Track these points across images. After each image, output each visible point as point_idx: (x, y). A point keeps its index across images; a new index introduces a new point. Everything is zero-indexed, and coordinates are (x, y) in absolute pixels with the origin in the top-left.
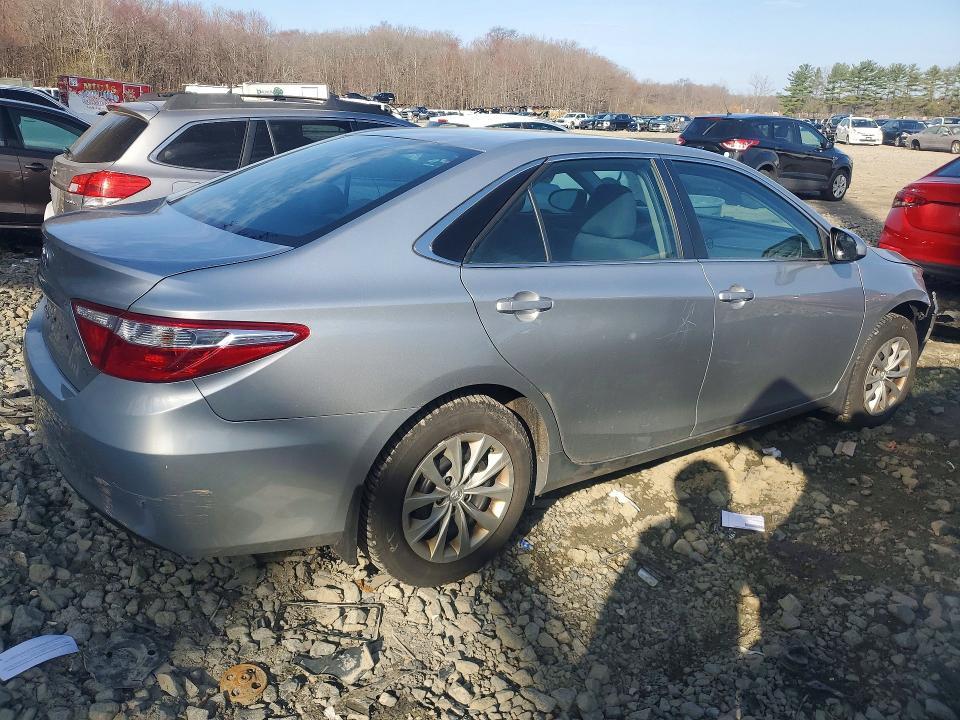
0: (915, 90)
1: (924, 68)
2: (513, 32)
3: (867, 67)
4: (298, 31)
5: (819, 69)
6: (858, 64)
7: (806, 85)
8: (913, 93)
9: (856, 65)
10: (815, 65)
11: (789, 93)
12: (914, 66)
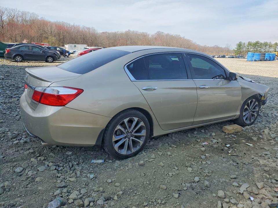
0: (271, 49)
1: (273, 43)
2: (163, 32)
3: (257, 43)
4: (107, 32)
5: (244, 43)
6: (255, 42)
7: (241, 47)
8: (271, 50)
9: (254, 42)
10: (243, 42)
11: (236, 49)
12: (271, 42)
